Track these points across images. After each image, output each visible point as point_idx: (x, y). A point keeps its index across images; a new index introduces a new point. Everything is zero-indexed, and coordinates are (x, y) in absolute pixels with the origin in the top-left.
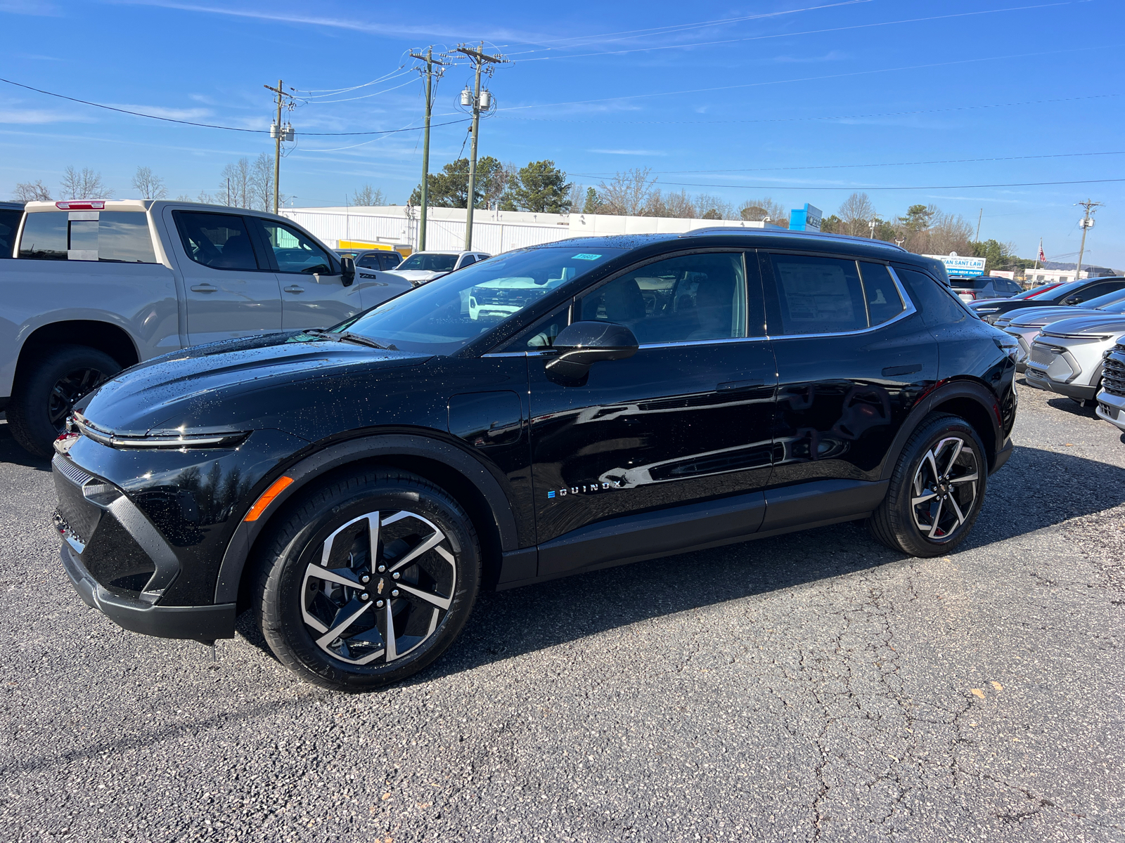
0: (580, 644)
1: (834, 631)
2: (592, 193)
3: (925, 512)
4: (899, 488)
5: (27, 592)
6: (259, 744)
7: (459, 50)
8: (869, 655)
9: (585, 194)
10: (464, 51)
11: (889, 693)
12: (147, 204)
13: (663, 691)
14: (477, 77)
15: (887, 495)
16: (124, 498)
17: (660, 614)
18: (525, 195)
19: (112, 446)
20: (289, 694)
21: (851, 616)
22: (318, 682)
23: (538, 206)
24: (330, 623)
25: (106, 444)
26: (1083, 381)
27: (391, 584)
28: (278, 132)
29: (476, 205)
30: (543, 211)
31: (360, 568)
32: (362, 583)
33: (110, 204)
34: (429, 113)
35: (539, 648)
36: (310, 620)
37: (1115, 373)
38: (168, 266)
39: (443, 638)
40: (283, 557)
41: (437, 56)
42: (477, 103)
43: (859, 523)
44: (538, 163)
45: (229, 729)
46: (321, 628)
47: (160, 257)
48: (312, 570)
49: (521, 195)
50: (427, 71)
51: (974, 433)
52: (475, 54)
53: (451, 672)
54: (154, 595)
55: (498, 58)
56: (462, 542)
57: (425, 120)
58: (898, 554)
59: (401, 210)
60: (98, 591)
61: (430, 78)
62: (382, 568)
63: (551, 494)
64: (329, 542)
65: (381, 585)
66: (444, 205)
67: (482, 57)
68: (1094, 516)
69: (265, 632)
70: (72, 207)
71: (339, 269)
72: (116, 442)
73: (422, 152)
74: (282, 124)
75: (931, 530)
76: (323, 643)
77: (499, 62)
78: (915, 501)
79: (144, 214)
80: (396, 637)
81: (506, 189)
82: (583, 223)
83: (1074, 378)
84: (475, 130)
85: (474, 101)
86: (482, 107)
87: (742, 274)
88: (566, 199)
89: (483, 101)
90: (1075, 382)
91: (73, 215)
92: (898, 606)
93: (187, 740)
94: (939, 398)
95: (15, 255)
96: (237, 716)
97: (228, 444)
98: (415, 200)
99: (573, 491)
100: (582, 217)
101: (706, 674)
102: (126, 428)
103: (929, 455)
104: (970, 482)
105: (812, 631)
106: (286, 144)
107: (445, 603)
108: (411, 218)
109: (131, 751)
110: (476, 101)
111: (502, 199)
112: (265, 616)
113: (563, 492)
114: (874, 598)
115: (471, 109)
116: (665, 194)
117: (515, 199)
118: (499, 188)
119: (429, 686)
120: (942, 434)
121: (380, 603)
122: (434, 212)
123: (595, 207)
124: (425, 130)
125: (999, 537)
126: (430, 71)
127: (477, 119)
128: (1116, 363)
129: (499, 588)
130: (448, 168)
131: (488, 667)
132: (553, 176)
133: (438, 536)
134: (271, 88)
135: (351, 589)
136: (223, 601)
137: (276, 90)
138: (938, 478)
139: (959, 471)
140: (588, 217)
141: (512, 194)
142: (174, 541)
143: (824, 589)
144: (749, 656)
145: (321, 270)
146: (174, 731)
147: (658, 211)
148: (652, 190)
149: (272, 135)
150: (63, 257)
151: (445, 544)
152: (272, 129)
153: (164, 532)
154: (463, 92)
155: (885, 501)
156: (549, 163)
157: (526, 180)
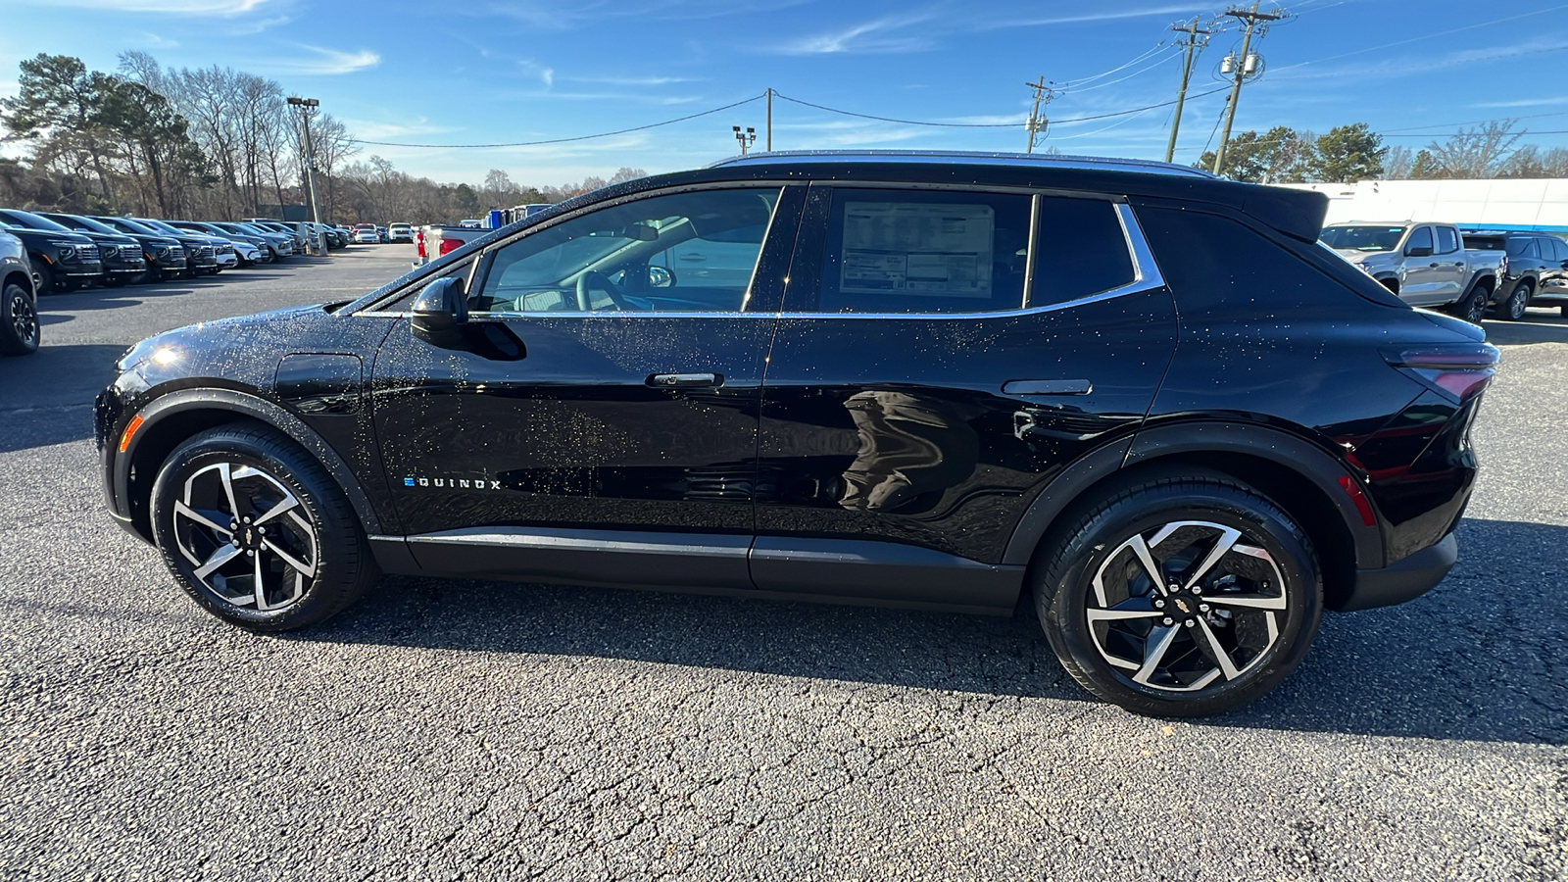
2: (1424, 157)
7: (1227, 14)
10: (1233, 13)
14: (1246, 38)
18: (1321, 165)
27: (259, 537)
28: (1034, 124)
30: (1342, 182)
34: (1185, 87)
41: (1203, 25)
42: (1241, 69)
44: (1345, 127)
49: (1315, 166)
50: (1190, 43)
52: (1246, 15)
55: (1277, 14)
57: (1179, 95)
61: (1192, 50)
65: (248, 537)
67: (1255, 16)
74: (1038, 116)
77: (1278, 18)
82: (1376, 190)
84: (1233, 98)
85: (1237, 67)
86: (1248, 72)
89: (1248, 66)
99: (438, 481)
100: (1376, 184)
106: (1040, 134)
110: (1241, 67)
113: (424, 481)
115: (1232, 76)
117: (1307, 170)
124: (1177, 104)
126: (1193, 42)
127: (1239, 86)
132: (1362, 140)
134: (1032, 85)
137: (1036, 86)
141: (1303, 165)
149: (1027, 127)
152: (1028, 122)
154: (1226, 59)
156: (1361, 127)
157: (1324, 150)
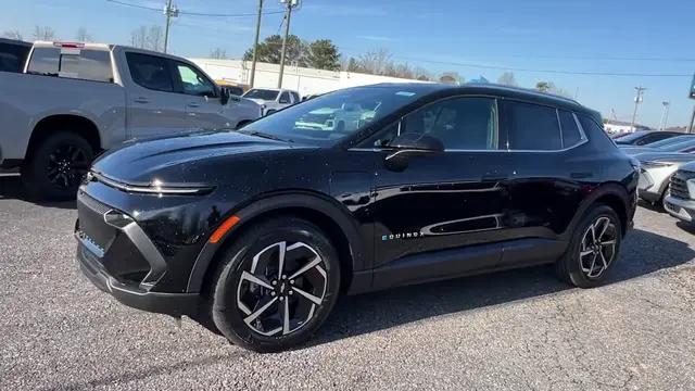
0: (394, 330)
1: (543, 330)
2: (353, 60)
3: (587, 261)
4: (574, 246)
5: (45, 280)
6: (211, 382)
8: (566, 344)
9: (348, 60)
11: (582, 368)
12: (111, 47)
13: (450, 361)
15: (568, 249)
16: (134, 223)
17: (437, 314)
18: (313, 59)
19: (125, 191)
20: (222, 352)
21: (549, 320)
22: (243, 346)
23: (320, 65)
24: (252, 308)
25: (120, 189)
26: (655, 189)
27: (289, 286)
28: (169, 11)
29: (284, 63)
30: (323, 69)
31: (271, 276)
32: (272, 285)
33: (88, 45)
34: (261, 7)
35: (370, 332)
36: (242, 306)
37: (679, 186)
38: (121, 84)
39: (316, 322)
40: (229, 266)
42: (290, 2)
43: (550, 265)
44: (322, 40)
45: (190, 371)
46: (247, 311)
47: (117, 80)
48: (245, 276)
49: (311, 59)
51: (616, 216)
53: (319, 344)
54: (150, 285)
56: (331, 264)
57: (258, 10)
58: (570, 286)
59: (239, 63)
60: (110, 282)
62: (284, 277)
63: (384, 238)
64: (256, 259)
65: (283, 287)
66: (264, 61)
68: (673, 269)
69: (214, 312)
70: (64, 46)
71: (219, 94)
72: (128, 189)
73: (256, 29)
74: (171, 6)
75: (589, 271)
76: (248, 321)
78: (582, 254)
79: (108, 53)
80: (290, 319)
81: (302, 55)
82: (348, 77)
83: (649, 187)
84: (288, 17)
86: (293, 5)
87: (495, 110)
88: (337, 63)
89: (294, 1)
90: (650, 190)
91: (64, 51)
92: (576, 316)
93: (164, 377)
94: (600, 193)
95: (25, 71)
96: (193, 363)
97: (201, 194)
98: (248, 57)
99: (398, 236)
100: (348, 74)
101: (474, 352)
102: (136, 180)
103: (592, 227)
104: (611, 245)
105: (530, 329)
106: (172, 18)
107: (319, 301)
108: (245, 68)
109: (132, 382)
111: (299, 60)
112: (215, 302)
113: (391, 236)
114: (561, 310)
115: (286, 6)
116: (396, 65)
117: (307, 60)
118: (297, 54)
119: (307, 351)
120: (600, 214)
121: (281, 298)
122: (259, 65)
123: (353, 68)
124: (258, 16)
125: (624, 279)
127: (290, 12)
128: (679, 180)
129: (349, 293)
130: (269, 40)
131: (340, 342)
132: (330, 48)
133: (318, 260)
135: (265, 288)
136: (191, 291)
138: (595, 241)
139: (606, 238)
140: (352, 74)
141: (305, 57)
142: (166, 253)
143: (530, 304)
144: (495, 342)
145: (209, 94)
146: (156, 371)
147: (392, 74)
148: (389, 61)
149: (165, 12)
150: (56, 75)
151: (322, 264)
152: (165, 9)
153: (159, 246)
155: (565, 253)
156: (329, 41)
157: (314, 50)
